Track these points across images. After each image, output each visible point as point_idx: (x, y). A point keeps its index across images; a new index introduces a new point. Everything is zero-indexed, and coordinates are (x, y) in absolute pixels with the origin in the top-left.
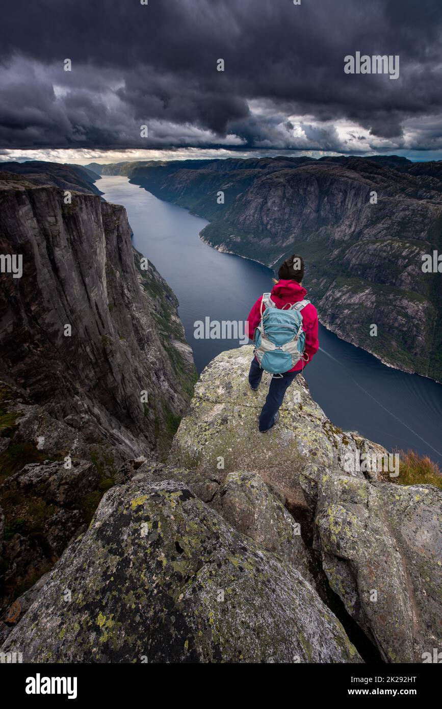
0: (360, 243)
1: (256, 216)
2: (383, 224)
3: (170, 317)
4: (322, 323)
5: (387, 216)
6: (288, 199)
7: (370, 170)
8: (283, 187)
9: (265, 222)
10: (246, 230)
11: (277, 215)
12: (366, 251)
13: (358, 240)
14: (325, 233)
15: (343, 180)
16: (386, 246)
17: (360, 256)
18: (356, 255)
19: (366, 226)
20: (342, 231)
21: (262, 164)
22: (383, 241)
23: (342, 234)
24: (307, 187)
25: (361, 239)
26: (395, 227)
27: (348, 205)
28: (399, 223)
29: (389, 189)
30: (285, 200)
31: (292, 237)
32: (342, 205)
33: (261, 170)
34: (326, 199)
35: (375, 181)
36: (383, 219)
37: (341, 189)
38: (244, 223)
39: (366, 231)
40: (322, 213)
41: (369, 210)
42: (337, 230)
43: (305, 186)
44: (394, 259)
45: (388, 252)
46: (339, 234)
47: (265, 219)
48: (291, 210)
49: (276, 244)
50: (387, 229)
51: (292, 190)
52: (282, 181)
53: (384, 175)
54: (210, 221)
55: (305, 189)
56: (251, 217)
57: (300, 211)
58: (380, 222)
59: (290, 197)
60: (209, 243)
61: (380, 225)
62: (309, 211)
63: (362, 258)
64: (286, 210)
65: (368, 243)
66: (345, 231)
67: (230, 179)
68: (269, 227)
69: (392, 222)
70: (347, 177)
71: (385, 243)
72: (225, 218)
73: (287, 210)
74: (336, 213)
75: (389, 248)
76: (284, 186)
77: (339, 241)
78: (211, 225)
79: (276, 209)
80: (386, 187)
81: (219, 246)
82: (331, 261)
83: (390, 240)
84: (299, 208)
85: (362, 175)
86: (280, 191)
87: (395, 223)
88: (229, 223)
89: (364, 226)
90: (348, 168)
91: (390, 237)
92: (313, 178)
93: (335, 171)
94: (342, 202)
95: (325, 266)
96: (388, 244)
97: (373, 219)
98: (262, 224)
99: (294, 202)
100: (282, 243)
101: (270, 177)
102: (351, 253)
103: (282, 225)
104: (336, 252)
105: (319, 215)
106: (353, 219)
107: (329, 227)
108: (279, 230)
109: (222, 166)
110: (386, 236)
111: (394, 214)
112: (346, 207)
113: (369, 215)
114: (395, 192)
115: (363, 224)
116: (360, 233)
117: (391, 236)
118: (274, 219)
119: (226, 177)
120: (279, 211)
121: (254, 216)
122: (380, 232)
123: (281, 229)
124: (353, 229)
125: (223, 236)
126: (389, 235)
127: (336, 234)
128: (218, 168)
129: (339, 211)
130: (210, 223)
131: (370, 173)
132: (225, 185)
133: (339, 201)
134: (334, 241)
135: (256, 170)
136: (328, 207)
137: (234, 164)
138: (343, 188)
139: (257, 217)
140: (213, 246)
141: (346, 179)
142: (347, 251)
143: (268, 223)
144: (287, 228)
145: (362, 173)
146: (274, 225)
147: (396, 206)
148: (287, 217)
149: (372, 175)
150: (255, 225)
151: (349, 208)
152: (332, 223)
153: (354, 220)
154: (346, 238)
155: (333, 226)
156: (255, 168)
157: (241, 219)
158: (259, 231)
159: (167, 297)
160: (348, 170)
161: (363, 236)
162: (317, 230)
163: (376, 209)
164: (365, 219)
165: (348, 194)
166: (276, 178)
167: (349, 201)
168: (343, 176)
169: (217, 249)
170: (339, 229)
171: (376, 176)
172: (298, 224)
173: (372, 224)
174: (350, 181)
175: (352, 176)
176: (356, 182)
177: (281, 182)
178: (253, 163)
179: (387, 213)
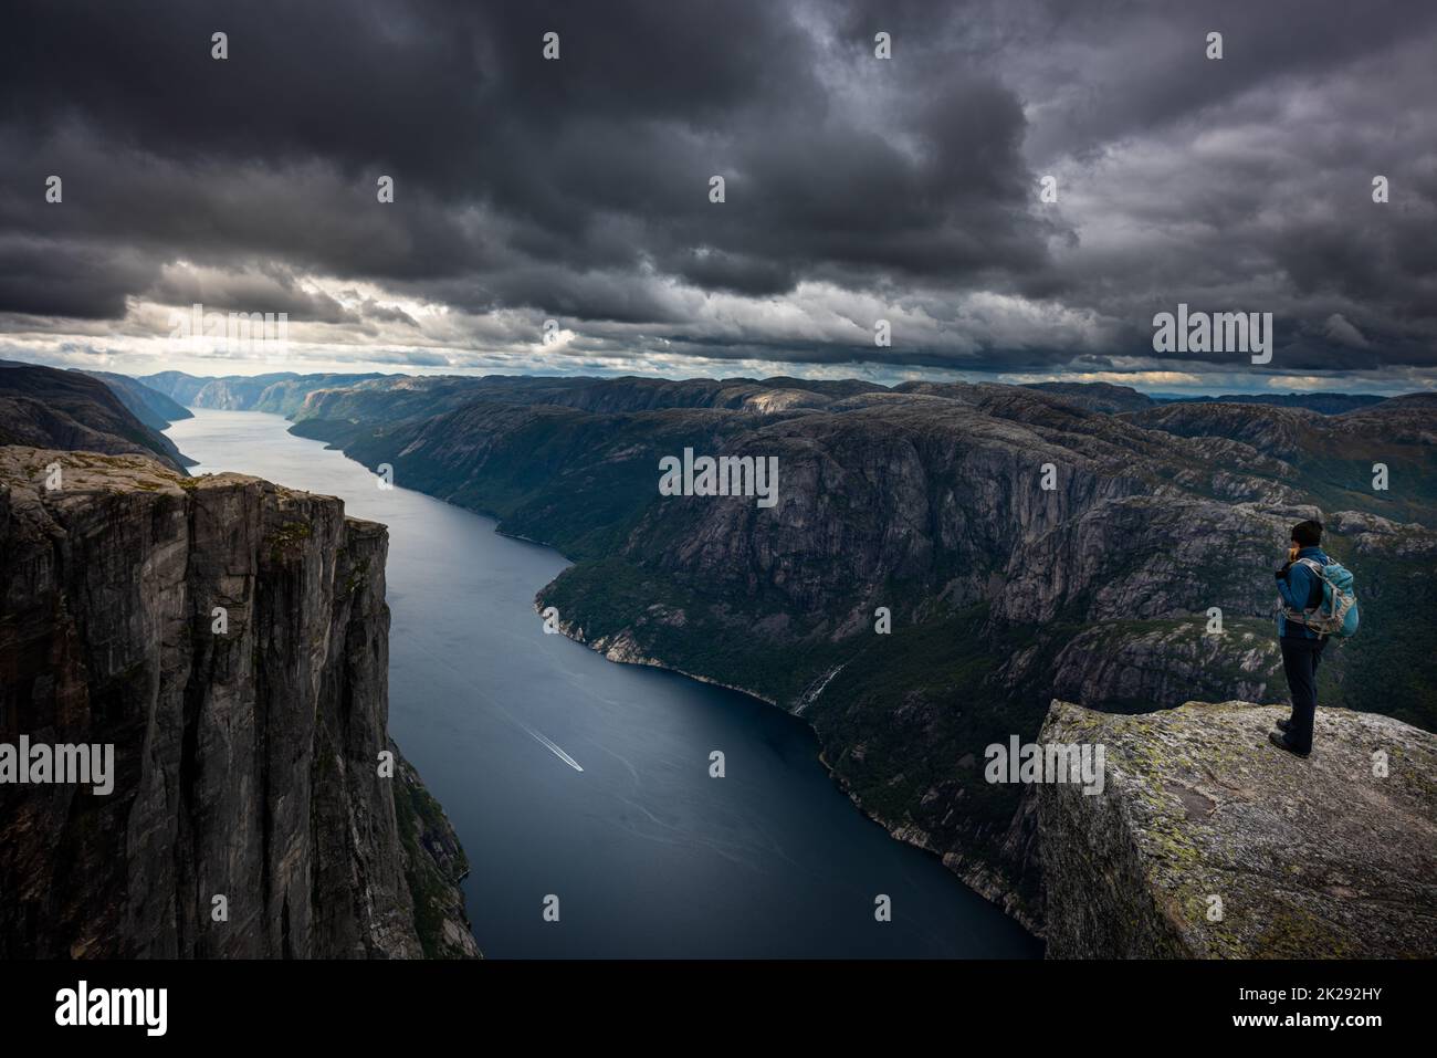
0: (1095, 630)
1: (735, 543)
2: (1151, 573)
3: (440, 927)
4: (1029, 924)
5: (1156, 549)
6: (834, 497)
7: (1060, 422)
8: (813, 464)
9: (766, 563)
10: (703, 589)
11: (805, 543)
12: (1123, 657)
13: (1083, 621)
14: (965, 596)
15: (990, 445)
16: (1180, 639)
17: (1109, 675)
18: (1091, 669)
19: (1099, 579)
20: (1024, 594)
21: (732, 397)
22: (1168, 627)
23: (1028, 603)
24: (889, 463)
25: (1094, 619)
26: (1190, 581)
27: (1019, 516)
28: (1201, 572)
29: (1127, 472)
30: (827, 499)
31: (861, 613)
32: (1000, 514)
33: (731, 411)
34: (950, 497)
35: (1082, 449)
36: (1145, 557)
37: (989, 471)
38: (694, 567)
39: (1102, 595)
40: (946, 539)
41: (1098, 532)
42: (1008, 588)
43: (881, 462)
44: (1220, 683)
45: (1196, 661)
46: (1019, 601)
47: (766, 556)
48: (847, 528)
49: (809, 633)
50: (1168, 586)
51: (843, 472)
52: (809, 444)
53: (1102, 435)
54: (570, 558)
55: (884, 469)
56: (720, 547)
57: (877, 531)
58: (1138, 568)
59: (841, 492)
60: (573, 630)
61: (1143, 577)
62: (904, 531)
63: (1116, 680)
64: (831, 527)
65: (1122, 635)
66: (1035, 593)
67: (637, 433)
68: (779, 579)
69: (1176, 568)
70: (1002, 439)
71: (1177, 632)
72: (628, 549)
73: (834, 528)
74: (988, 539)
75: (1193, 645)
76: (818, 459)
77: (1023, 624)
78: (577, 569)
79: (800, 524)
80: (1119, 467)
81: (611, 642)
82: (1009, 690)
83: (1189, 621)
84: (872, 522)
85: (1041, 435)
86: (806, 474)
87: (1187, 570)
88: (642, 563)
89: (1092, 578)
90: (994, 414)
91: (1184, 613)
92: (903, 439)
93: (963, 423)
94: (999, 507)
95: (995, 709)
96: (1188, 632)
97: (1117, 558)
98: (757, 567)
99: (853, 505)
100: (831, 629)
101: (771, 433)
102: (1074, 663)
103: (824, 573)
104: (1022, 660)
105: (938, 543)
106: (1051, 557)
107: (974, 579)
108: (814, 590)
109: (606, 398)
110: (1171, 608)
111: (1176, 544)
112: (1013, 519)
113: (1101, 546)
114: (1149, 481)
115: (1088, 572)
116: (1085, 600)
117: (1187, 606)
118: (795, 554)
119: (624, 428)
120: (808, 530)
121: (727, 545)
122: (1149, 597)
123: (822, 584)
124: (1057, 587)
125: (624, 605)
126: (1179, 607)
127: (1008, 603)
128: (591, 402)
129: (996, 533)
130: (571, 565)
131: (1062, 428)
132: (621, 449)
133: (991, 504)
134: (1004, 623)
135: (715, 410)
136: (961, 520)
137: (643, 394)
138: (994, 467)
139: (738, 549)
140: (588, 641)
141: (999, 443)
142: (1059, 657)
143: (775, 567)
144: (840, 582)
145: (1039, 429)
146: (795, 573)
147: (1175, 520)
148: (835, 549)
149: (1068, 434)
150: (732, 571)
151: (1024, 521)
152: (981, 567)
153: (1055, 559)
154: (1045, 616)
155: (984, 575)
156: (707, 406)
157: (685, 553)
158: (748, 592)
159: (427, 842)
160: (998, 419)
161: (1097, 610)
162: (938, 589)
163: (1118, 528)
164: (1091, 560)
165: (1014, 485)
166: (789, 435)
167: (1019, 504)
168: (990, 437)
169: (605, 651)
170: (1015, 589)
171: (1080, 437)
172: (872, 570)
173: (1116, 574)
174: (1012, 449)
175: (1015, 436)
176: (1029, 453)
177: (807, 449)
178: (702, 392)
179: (1154, 541)
